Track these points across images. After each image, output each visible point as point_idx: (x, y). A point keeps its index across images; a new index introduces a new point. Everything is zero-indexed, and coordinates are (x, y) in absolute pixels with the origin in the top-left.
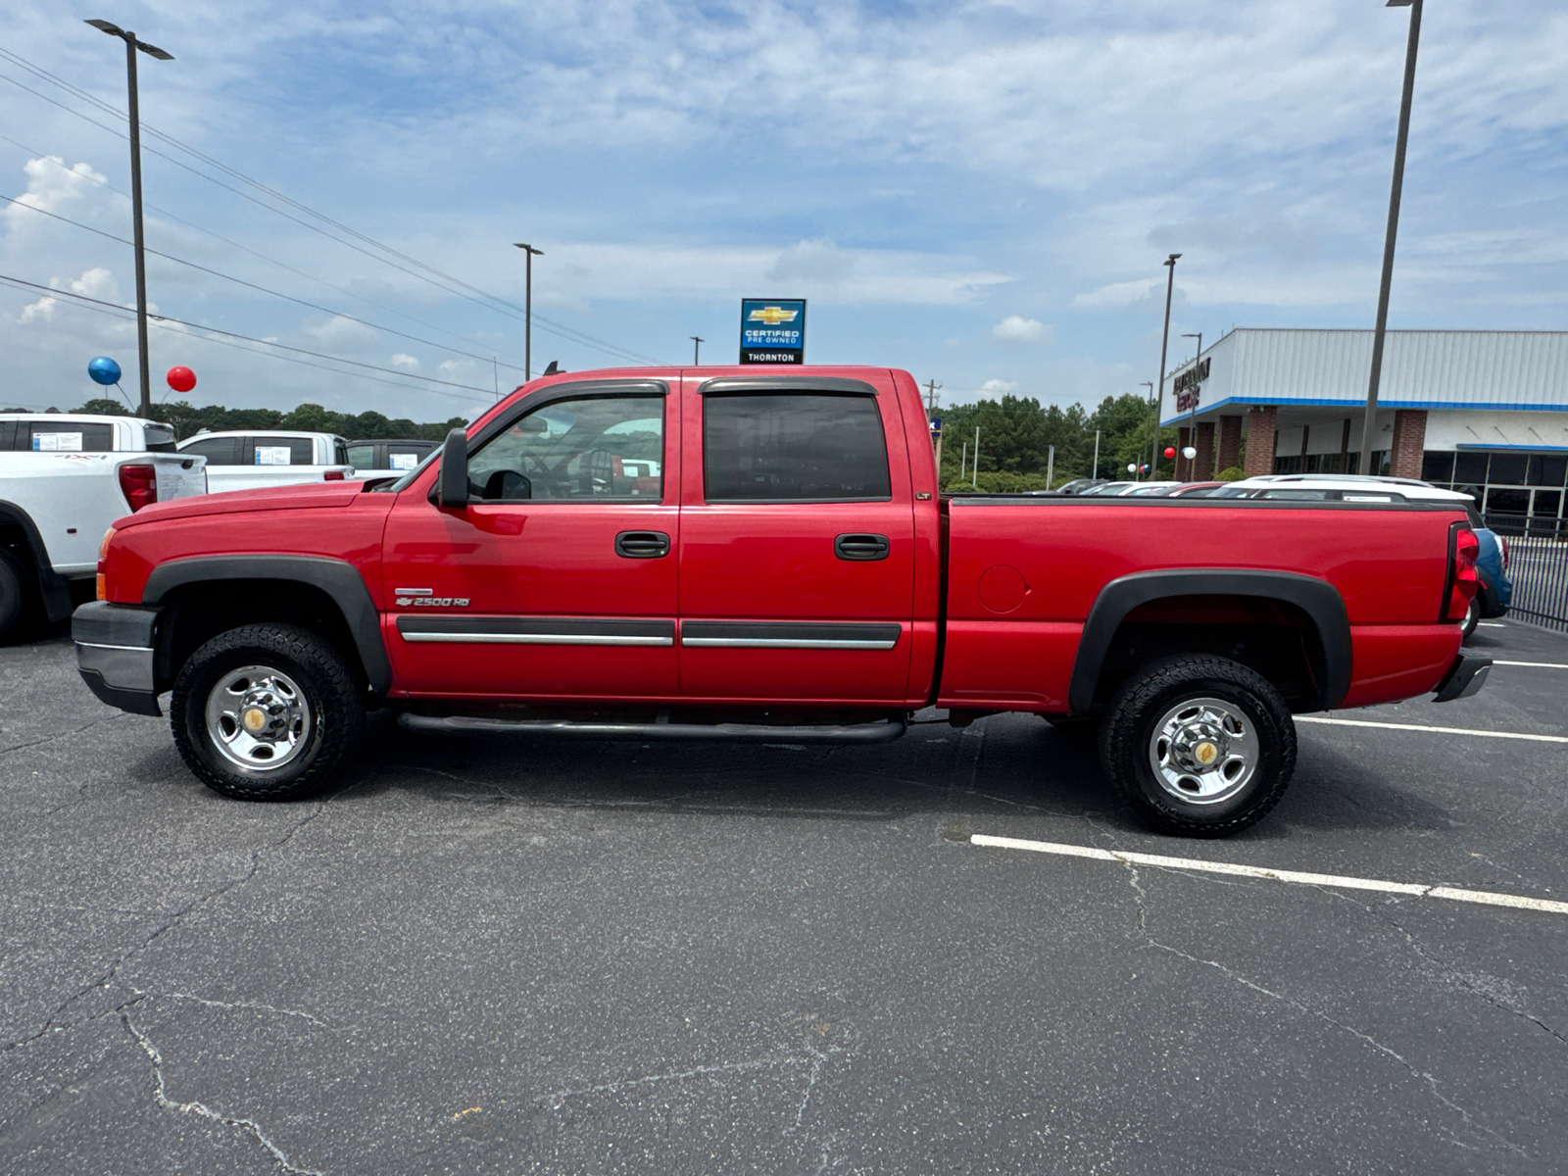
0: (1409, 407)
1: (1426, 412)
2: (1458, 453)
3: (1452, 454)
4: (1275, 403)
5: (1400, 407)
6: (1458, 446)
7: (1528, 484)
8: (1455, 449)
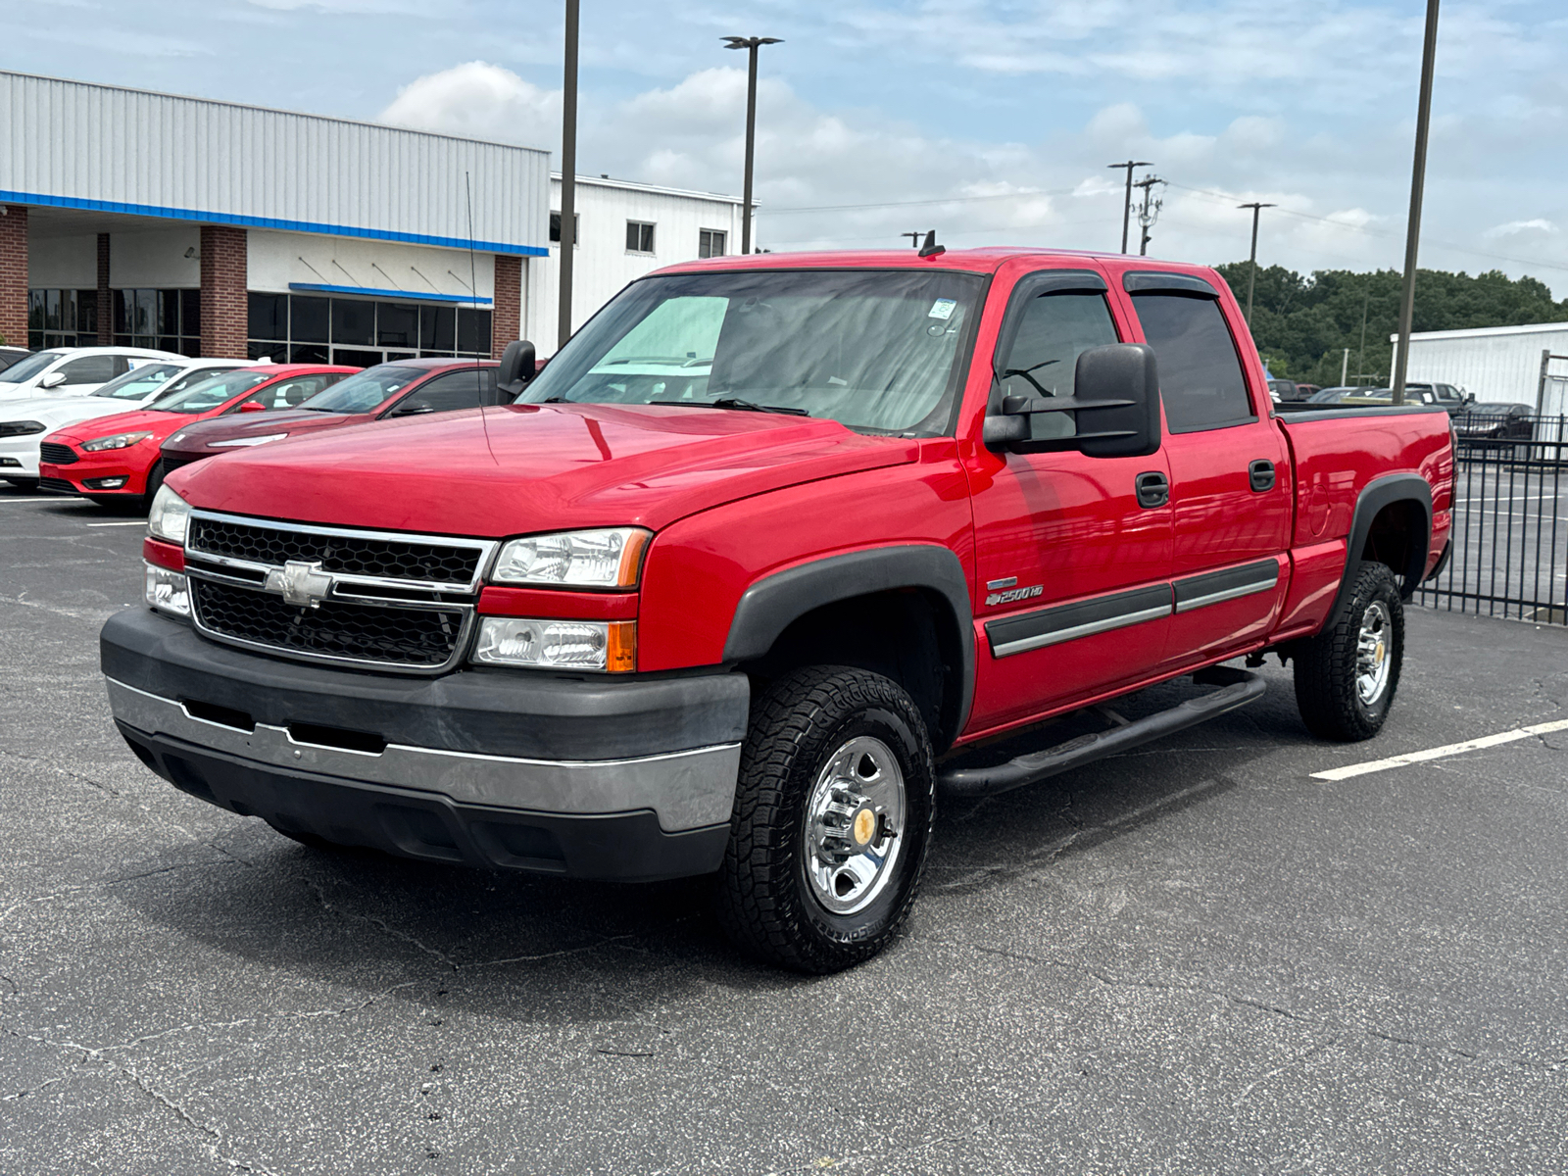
0: (225, 223)
1: (245, 231)
2: (292, 296)
3: (282, 297)
4: (28, 203)
5: (213, 221)
6: (292, 286)
7: (379, 344)
8: (287, 291)
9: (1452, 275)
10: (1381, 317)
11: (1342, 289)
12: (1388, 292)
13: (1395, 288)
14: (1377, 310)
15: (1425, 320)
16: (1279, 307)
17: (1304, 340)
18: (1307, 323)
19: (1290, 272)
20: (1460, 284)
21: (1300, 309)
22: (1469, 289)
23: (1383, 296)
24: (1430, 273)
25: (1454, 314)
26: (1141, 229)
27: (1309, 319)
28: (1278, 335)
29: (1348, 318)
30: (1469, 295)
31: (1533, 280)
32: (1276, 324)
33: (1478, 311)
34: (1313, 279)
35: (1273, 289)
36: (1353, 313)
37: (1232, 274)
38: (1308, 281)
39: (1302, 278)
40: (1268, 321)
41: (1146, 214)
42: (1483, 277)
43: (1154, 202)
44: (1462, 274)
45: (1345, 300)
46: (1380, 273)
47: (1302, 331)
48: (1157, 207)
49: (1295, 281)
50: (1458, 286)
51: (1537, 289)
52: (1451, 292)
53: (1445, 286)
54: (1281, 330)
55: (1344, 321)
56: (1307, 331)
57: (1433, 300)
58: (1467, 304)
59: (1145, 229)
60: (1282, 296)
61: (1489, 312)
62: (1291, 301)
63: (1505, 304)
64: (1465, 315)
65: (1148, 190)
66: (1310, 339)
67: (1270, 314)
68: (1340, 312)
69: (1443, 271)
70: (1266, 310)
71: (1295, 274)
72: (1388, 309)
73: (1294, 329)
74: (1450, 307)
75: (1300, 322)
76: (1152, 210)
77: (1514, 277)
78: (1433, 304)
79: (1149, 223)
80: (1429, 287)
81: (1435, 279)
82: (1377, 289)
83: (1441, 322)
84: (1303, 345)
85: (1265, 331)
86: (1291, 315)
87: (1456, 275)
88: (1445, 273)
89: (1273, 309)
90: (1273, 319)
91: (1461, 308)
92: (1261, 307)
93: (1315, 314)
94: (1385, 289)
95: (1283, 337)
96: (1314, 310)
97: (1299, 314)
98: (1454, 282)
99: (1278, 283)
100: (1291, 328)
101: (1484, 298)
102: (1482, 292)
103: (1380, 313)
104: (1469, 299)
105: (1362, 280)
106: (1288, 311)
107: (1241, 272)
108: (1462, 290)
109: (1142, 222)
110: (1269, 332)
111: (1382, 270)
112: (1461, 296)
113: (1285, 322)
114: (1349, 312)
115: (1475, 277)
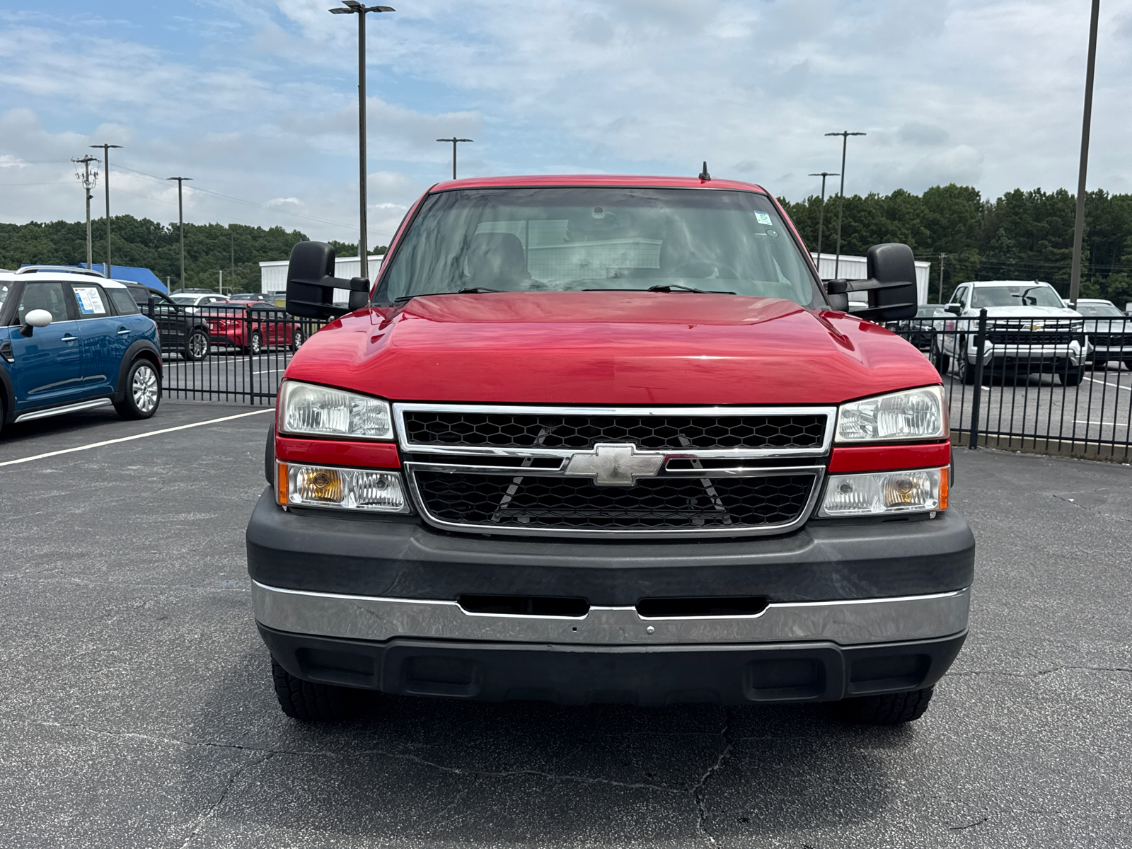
9: (253, 228)
10: (215, 252)
11: (190, 234)
12: (218, 237)
13: (221, 235)
14: (212, 248)
15: (242, 255)
16: (151, 244)
17: (170, 266)
18: (170, 254)
19: (155, 223)
20: (259, 233)
21: (165, 246)
22: (265, 237)
23: (215, 239)
24: (241, 227)
25: (258, 251)
26: (86, 190)
27: (171, 252)
28: (153, 262)
29: (195, 252)
30: (266, 240)
31: (299, 232)
32: (150, 255)
33: (271, 250)
34: (170, 227)
35: (146, 233)
36: (198, 249)
37: (118, 223)
38: (167, 228)
39: (163, 227)
40: (145, 253)
41: (88, 180)
42: (271, 230)
43: (93, 173)
44: (259, 228)
45: (192, 241)
46: (210, 225)
47: (168, 259)
48: (95, 176)
49: (159, 229)
50: (258, 235)
51: (302, 237)
52: (255, 238)
53: (250, 235)
54: (155, 259)
55: (193, 254)
56: (171, 260)
57: (245, 243)
58: (265, 245)
59: (88, 190)
60: (152, 237)
61: (278, 250)
62: (158, 241)
63: (287, 246)
64: (265, 252)
65: (87, 166)
66: (174, 265)
67: (146, 249)
68: (190, 248)
69: (248, 225)
70: (143, 246)
71: (158, 224)
72: (219, 247)
73: (162, 258)
74: (255, 247)
75: (166, 254)
76: (91, 178)
77: (289, 231)
78: (245, 245)
79: (90, 187)
80: (241, 235)
81: (244, 230)
82: (211, 235)
83: (251, 256)
84: (169, 268)
85: (144, 259)
86: (160, 249)
87: (256, 228)
88: (249, 227)
89: (147, 245)
90: (149, 252)
91: (262, 248)
92: (140, 244)
93: (175, 249)
94: (216, 235)
95: (156, 263)
96: (174, 247)
97: (165, 249)
98: (255, 232)
99: (148, 229)
100: (161, 258)
101: (273, 241)
102: (272, 239)
103: (214, 250)
104: (266, 243)
105: (201, 229)
106: (157, 247)
107: (124, 221)
108: (261, 237)
109: (85, 186)
110: (147, 260)
111: (212, 223)
112: (261, 240)
113: (156, 254)
114: (195, 248)
115: (267, 230)
